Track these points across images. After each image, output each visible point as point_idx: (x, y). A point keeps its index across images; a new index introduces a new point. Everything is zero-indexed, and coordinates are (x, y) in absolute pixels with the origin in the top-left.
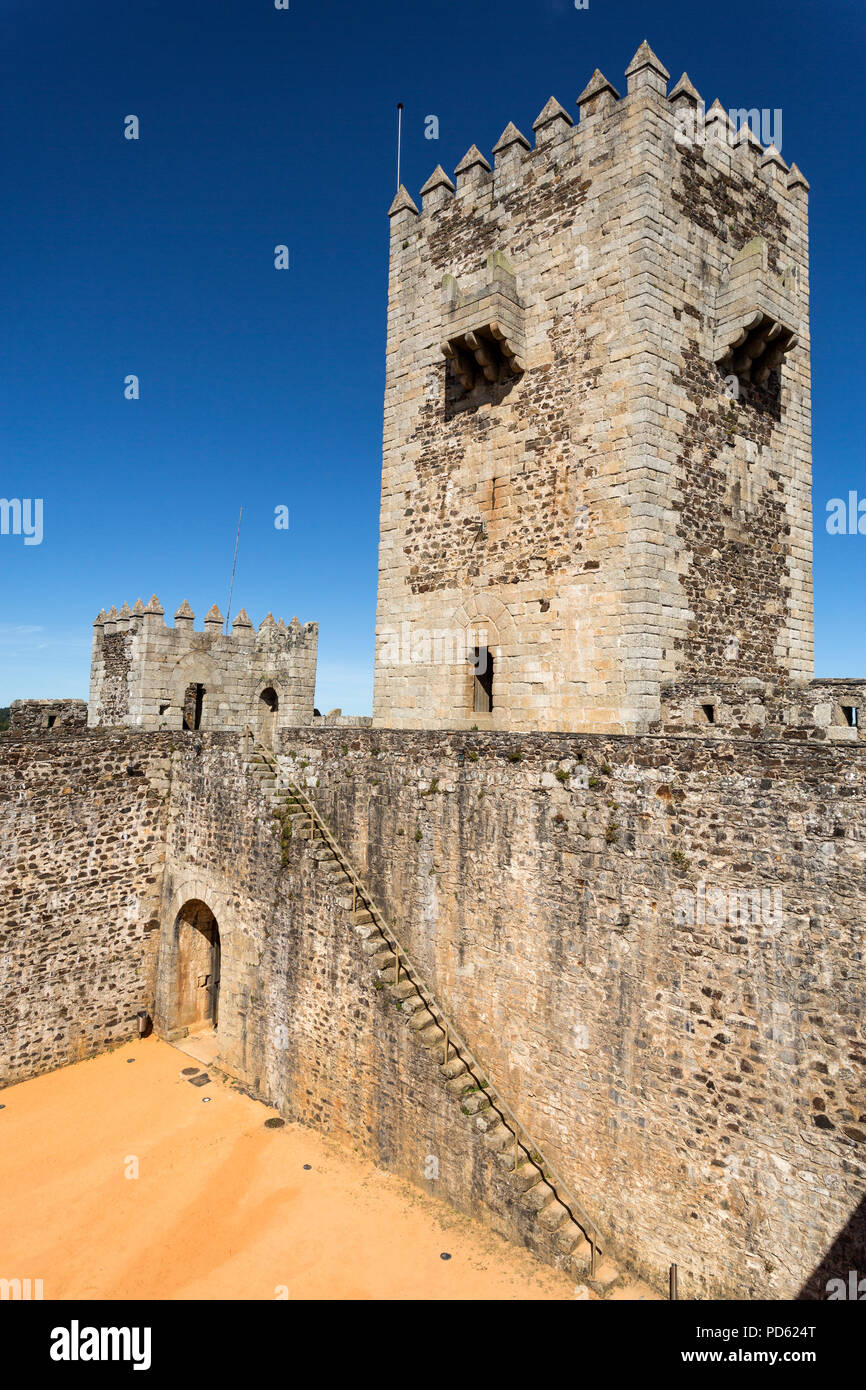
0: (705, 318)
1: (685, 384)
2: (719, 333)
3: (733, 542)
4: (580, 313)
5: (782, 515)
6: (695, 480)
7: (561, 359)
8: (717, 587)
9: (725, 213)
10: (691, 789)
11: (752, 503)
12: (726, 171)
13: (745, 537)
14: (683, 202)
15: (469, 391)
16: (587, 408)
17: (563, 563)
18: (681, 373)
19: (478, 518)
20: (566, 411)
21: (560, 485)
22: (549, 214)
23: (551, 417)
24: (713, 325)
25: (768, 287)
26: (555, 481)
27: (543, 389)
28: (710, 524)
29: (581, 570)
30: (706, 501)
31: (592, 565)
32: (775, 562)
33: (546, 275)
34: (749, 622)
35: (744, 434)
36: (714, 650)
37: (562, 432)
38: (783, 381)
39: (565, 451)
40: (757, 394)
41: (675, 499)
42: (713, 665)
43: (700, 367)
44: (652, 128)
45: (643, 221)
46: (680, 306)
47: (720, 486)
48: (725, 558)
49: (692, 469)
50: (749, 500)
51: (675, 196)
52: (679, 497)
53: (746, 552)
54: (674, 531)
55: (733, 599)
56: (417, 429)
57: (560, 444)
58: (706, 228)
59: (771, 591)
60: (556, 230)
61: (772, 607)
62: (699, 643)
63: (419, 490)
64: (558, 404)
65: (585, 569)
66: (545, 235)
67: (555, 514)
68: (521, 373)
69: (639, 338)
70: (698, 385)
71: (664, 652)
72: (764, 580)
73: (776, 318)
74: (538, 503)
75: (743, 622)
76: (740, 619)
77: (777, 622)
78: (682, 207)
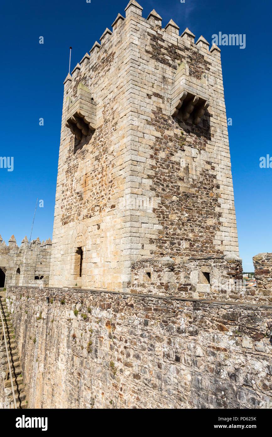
0: (166, 99)
1: (154, 125)
2: (172, 104)
3: (185, 193)
4: (112, 102)
5: (214, 180)
6: (161, 165)
7: (106, 121)
8: (176, 213)
9: (176, 59)
10: (118, 324)
11: (196, 175)
12: (176, 44)
13: (193, 190)
14: (151, 54)
15: (80, 141)
16: (113, 139)
17: (105, 207)
18: (152, 120)
19: (81, 191)
20: (107, 142)
21: (104, 173)
22: (104, 68)
23: (102, 145)
24: (170, 101)
25: (190, 82)
26: (103, 172)
27: (100, 135)
28: (170, 185)
29: (110, 210)
30: (168, 174)
31: (113, 206)
32: (212, 201)
33: (103, 91)
34: (197, 229)
35: (189, 146)
36: (175, 243)
37: (105, 151)
38: (211, 124)
39: (106, 158)
40: (197, 129)
41: (150, 174)
42: (175, 250)
43: (163, 118)
44: (134, 27)
45: (130, 61)
46: (150, 93)
47: (176, 168)
48: (181, 200)
49: (159, 161)
50: (194, 173)
51: (147, 52)
52: (152, 173)
53: (194, 197)
54: (148, 188)
55: (186, 219)
56: (67, 159)
57: (105, 155)
58: (165, 64)
59: (209, 214)
60: (105, 73)
61: (211, 222)
62: (165, 240)
63: (66, 182)
64: (104, 140)
65: (111, 208)
66: (102, 76)
67: (102, 186)
68: (94, 130)
69: (129, 106)
70: (162, 125)
71: (143, 246)
72: (205, 209)
73: (196, 95)
74: (97, 182)
75: (193, 229)
76: (191, 228)
77: (214, 228)
78: (151, 56)
